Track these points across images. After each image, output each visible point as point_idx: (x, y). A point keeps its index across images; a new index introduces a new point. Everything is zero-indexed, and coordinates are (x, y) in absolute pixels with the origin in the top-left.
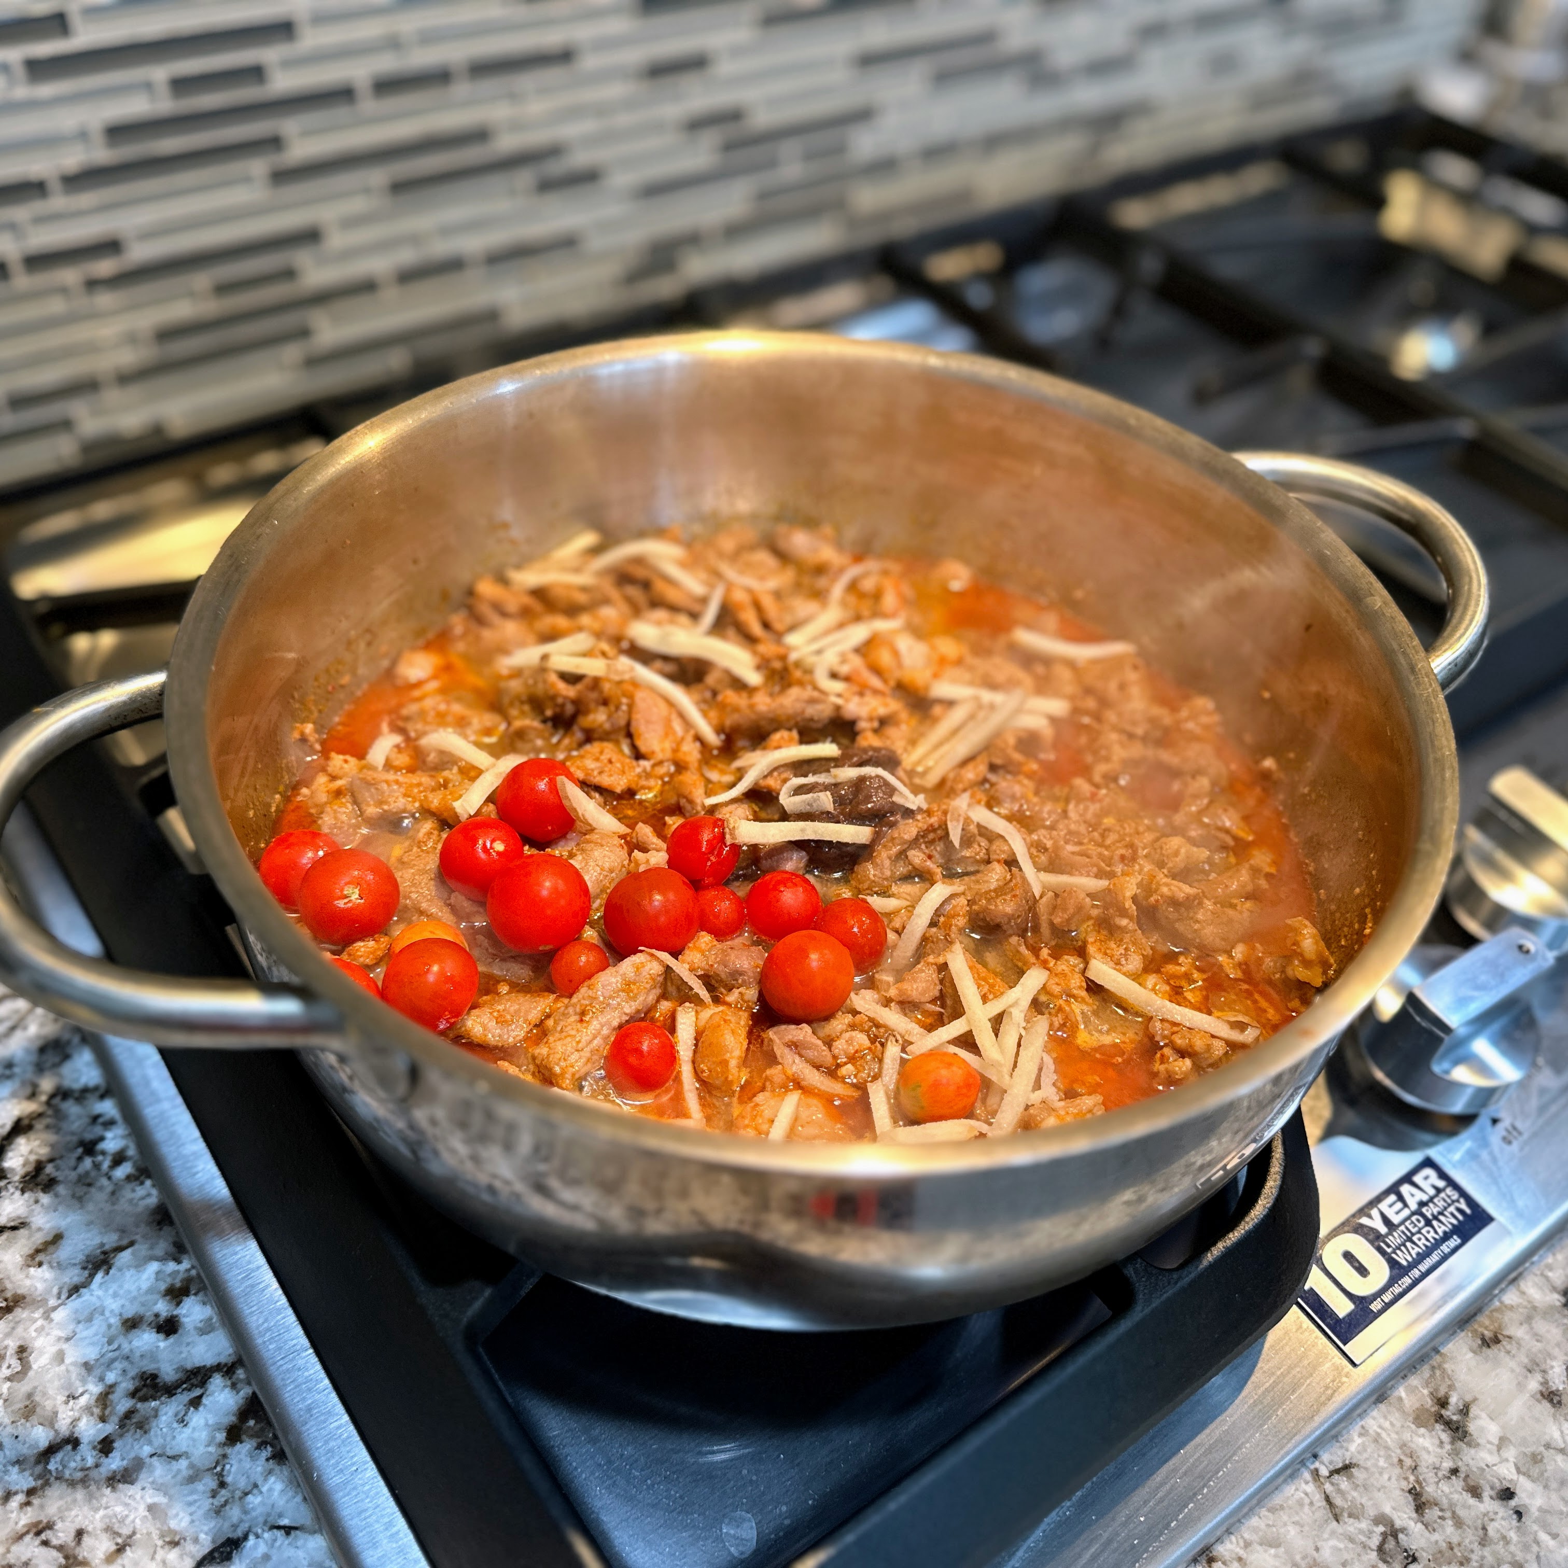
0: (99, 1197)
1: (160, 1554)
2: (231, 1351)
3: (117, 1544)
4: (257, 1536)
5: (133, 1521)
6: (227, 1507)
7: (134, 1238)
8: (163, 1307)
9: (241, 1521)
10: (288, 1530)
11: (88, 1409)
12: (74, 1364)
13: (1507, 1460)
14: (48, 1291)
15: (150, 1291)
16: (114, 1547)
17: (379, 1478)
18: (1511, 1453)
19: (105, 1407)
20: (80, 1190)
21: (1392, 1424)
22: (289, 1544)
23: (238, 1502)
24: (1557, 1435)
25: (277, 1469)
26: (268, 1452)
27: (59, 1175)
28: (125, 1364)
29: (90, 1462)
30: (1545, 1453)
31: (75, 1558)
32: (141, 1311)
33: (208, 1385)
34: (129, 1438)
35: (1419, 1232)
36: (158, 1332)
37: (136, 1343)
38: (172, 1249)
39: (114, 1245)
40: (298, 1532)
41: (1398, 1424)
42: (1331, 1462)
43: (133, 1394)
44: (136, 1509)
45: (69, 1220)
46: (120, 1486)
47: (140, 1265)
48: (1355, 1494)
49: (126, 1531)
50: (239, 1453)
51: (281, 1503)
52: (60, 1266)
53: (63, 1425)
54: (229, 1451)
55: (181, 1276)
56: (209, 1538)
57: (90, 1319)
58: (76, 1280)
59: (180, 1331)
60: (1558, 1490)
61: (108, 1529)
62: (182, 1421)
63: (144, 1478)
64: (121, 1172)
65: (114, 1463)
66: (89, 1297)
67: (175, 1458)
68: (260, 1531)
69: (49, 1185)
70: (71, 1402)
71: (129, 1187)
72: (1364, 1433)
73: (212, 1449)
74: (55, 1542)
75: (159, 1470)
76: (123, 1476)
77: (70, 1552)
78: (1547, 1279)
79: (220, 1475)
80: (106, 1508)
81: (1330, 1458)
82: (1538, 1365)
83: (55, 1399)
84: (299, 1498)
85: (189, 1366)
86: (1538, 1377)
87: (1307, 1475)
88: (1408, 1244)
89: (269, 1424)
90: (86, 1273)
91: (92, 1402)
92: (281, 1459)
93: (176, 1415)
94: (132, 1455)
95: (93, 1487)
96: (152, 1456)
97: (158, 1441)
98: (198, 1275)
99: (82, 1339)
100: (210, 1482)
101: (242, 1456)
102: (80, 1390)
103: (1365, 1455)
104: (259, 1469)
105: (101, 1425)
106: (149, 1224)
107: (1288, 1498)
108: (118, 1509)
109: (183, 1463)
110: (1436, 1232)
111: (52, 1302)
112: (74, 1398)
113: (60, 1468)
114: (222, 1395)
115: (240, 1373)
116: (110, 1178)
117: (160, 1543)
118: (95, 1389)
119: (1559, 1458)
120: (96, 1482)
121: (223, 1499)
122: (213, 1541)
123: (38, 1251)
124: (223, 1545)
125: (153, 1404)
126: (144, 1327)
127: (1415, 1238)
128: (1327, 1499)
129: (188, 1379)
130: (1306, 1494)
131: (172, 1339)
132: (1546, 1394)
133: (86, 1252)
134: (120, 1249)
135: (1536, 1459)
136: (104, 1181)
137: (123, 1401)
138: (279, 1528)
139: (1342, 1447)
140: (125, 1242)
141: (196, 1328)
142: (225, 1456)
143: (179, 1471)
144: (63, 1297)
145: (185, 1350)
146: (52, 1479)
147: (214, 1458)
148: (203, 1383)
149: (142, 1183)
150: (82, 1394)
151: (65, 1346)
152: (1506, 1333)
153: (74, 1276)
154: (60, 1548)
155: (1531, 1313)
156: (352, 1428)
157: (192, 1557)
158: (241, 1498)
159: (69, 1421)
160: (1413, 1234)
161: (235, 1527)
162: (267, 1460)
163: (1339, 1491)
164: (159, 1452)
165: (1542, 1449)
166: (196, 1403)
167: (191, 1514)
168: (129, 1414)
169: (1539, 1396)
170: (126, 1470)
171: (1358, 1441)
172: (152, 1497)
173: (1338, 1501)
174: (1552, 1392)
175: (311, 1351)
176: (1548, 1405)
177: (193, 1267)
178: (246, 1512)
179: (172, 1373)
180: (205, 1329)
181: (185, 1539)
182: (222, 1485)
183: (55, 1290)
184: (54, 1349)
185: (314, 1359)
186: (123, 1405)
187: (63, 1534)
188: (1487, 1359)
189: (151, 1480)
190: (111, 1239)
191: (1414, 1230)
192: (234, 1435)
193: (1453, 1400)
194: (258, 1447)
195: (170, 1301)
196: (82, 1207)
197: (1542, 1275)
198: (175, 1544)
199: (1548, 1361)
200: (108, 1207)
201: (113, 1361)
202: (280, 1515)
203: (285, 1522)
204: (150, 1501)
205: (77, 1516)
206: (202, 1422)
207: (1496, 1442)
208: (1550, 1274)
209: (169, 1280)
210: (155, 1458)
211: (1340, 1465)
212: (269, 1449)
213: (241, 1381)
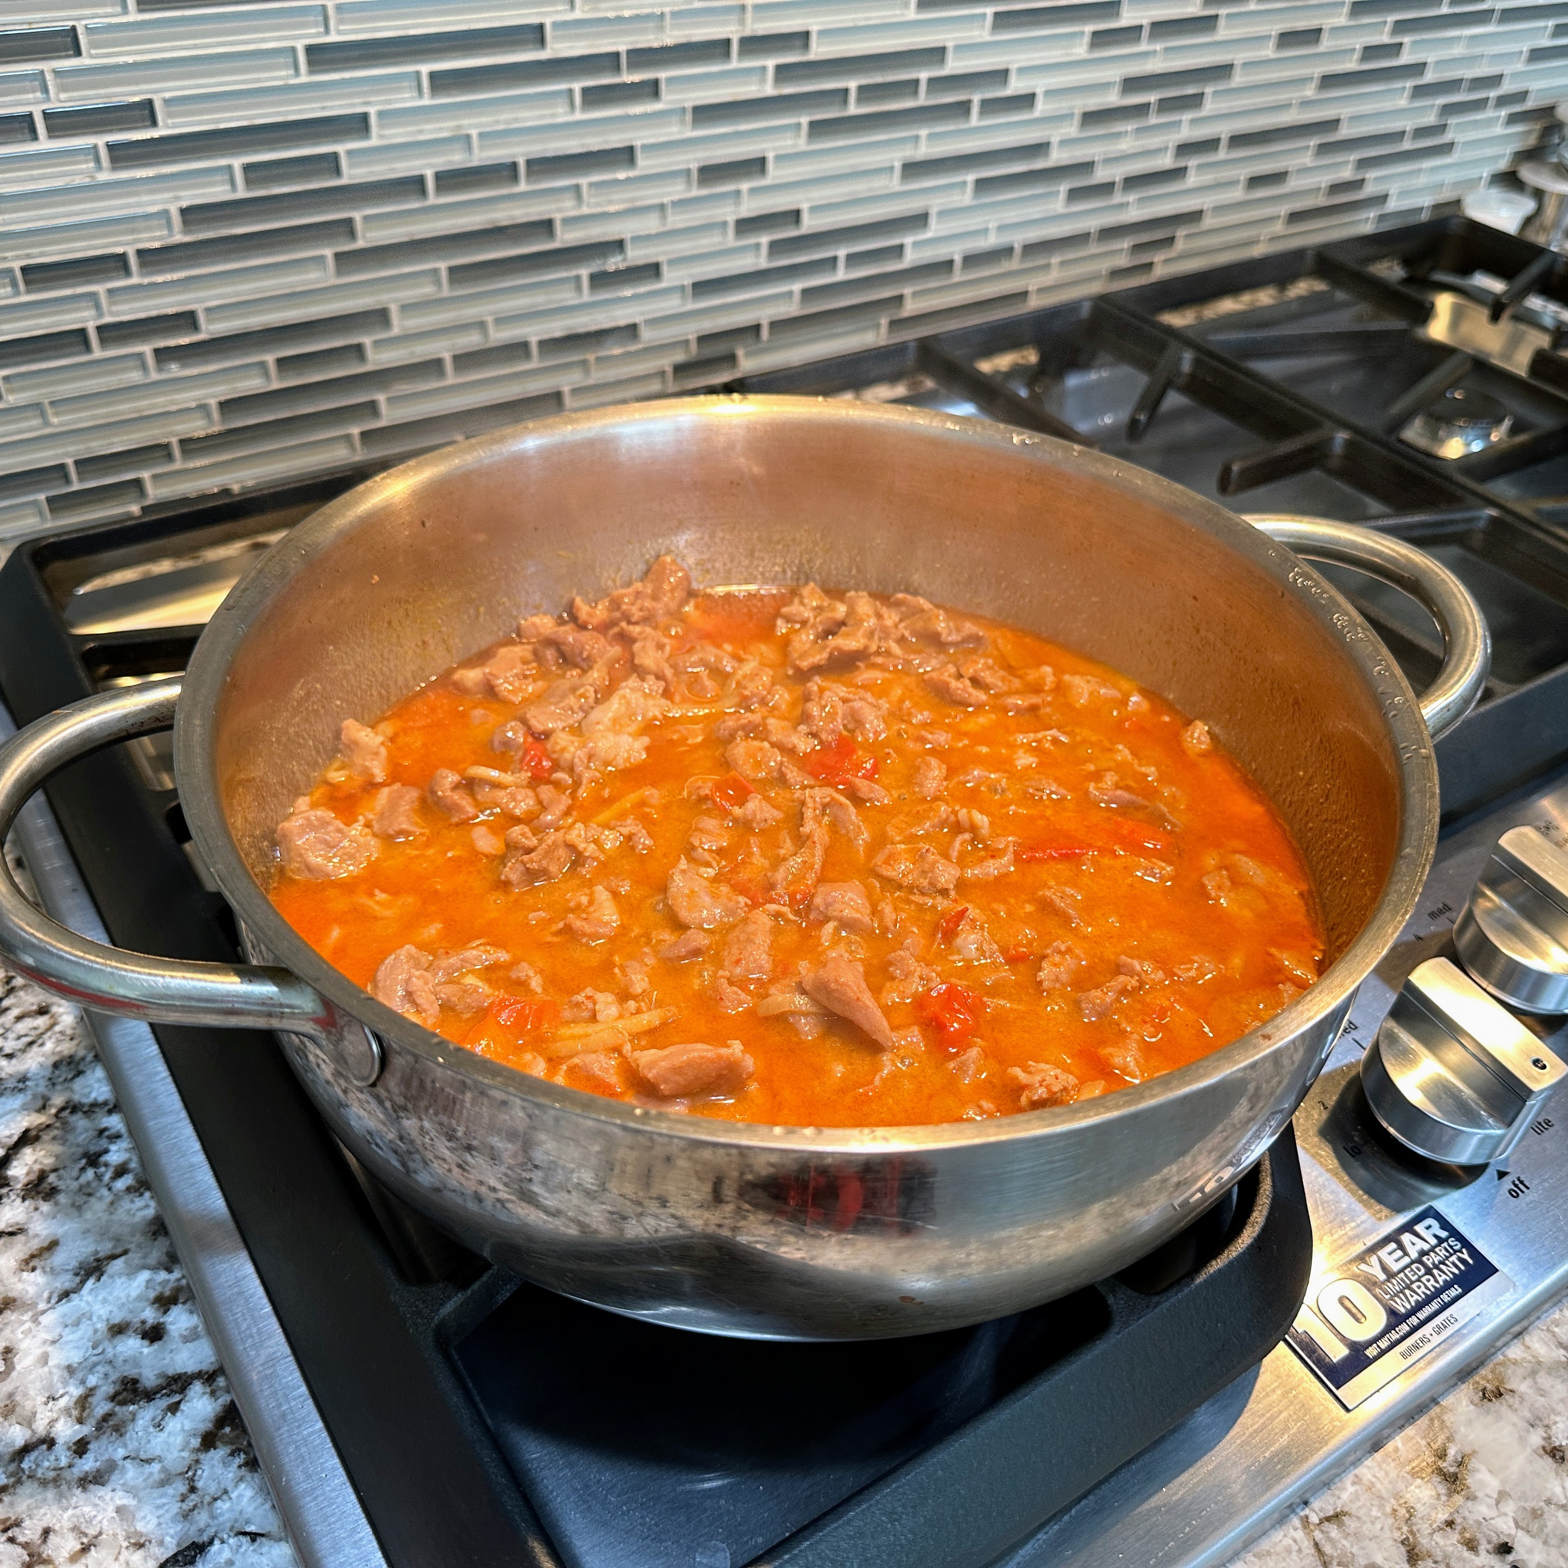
0: (97, 1208)
1: (125, 1554)
2: (213, 1359)
3: (82, 1544)
4: (223, 1542)
5: (101, 1522)
6: (196, 1512)
7: (127, 1246)
8: (150, 1315)
9: (208, 1526)
10: (254, 1537)
11: (67, 1411)
12: (58, 1366)
13: (1506, 1515)
14: (39, 1295)
15: (139, 1298)
16: (79, 1547)
17: (348, 1484)
18: (1510, 1507)
19: (83, 1409)
20: (80, 1199)
21: (1387, 1474)
22: (254, 1550)
23: (206, 1507)
24: (1558, 1490)
25: (248, 1476)
26: (241, 1459)
27: (61, 1185)
28: (108, 1368)
29: (64, 1462)
30: (1546, 1508)
31: (40, 1555)
32: (129, 1317)
33: (187, 1391)
34: (104, 1439)
35: (1419, 1280)
36: (143, 1338)
37: (120, 1348)
38: (165, 1259)
39: (109, 1253)
40: (263, 1539)
41: (1393, 1474)
42: (1321, 1510)
43: (112, 1398)
44: (104, 1510)
45: (66, 1227)
46: (91, 1486)
47: (131, 1273)
48: (1345, 1542)
49: (92, 1532)
50: (212, 1459)
51: (250, 1509)
52: (53, 1272)
53: (40, 1427)
54: (202, 1456)
55: (171, 1285)
56: (175, 1542)
57: (77, 1323)
58: (68, 1285)
59: (165, 1338)
60: (1559, 1547)
61: (75, 1529)
62: (159, 1426)
63: (116, 1479)
64: (121, 1184)
65: (88, 1464)
66: (77, 1302)
67: (148, 1461)
68: (225, 1536)
69: (51, 1193)
70: (51, 1403)
71: (128, 1198)
72: (1357, 1481)
73: (185, 1454)
74: (21, 1539)
75: (131, 1472)
76: (95, 1477)
77: (35, 1549)
78: (1554, 1334)
79: (192, 1480)
80: (75, 1508)
81: (1320, 1506)
82: (1541, 1420)
83: (35, 1400)
84: (268, 1506)
85: (171, 1372)
86: (1541, 1432)
87: (1296, 1521)
88: (1407, 1292)
89: (245, 1431)
90: (78, 1279)
91: (72, 1404)
92: (253, 1466)
93: (153, 1420)
94: (106, 1457)
95: (64, 1487)
96: (125, 1458)
97: (132, 1445)
98: (188, 1284)
99: (68, 1342)
100: (183, 1488)
101: (215, 1462)
102: (61, 1392)
103: (1359, 1504)
104: (231, 1475)
105: (77, 1427)
106: (144, 1234)
107: (1276, 1544)
108: (87, 1509)
109: (156, 1467)
110: (1437, 1281)
111: (42, 1306)
112: (54, 1399)
113: (34, 1467)
114: (201, 1402)
115: (221, 1381)
116: (110, 1189)
117: (125, 1544)
118: (76, 1391)
119: (1560, 1514)
120: (69, 1483)
121: (192, 1504)
122: (178, 1545)
123: (33, 1256)
124: (188, 1548)
125: (131, 1408)
126: (130, 1332)
127: (1414, 1286)
128: (1316, 1545)
129: (169, 1385)
130: (1295, 1541)
131: (156, 1346)
132: (1548, 1449)
133: (80, 1259)
134: (114, 1257)
135: (1536, 1514)
136: (105, 1192)
137: (102, 1404)
138: (245, 1534)
139: (1334, 1495)
140: (119, 1250)
141: (181, 1336)
142: (197, 1461)
143: (151, 1474)
144: (53, 1301)
145: (168, 1356)
146: (24, 1477)
147: (186, 1463)
148: (183, 1390)
149: (141, 1195)
150: (62, 1396)
151: (50, 1349)
152: (1508, 1387)
153: (66, 1281)
154: (25, 1546)
155: (1535, 1369)
156: (325, 1434)
157: (156, 1559)
158: (210, 1504)
159: (47, 1421)
160: (1412, 1282)
161: (201, 1531)
162: (240, 1467)
163: (1329, 1539)
164: (133, 1455)
165: (1542, 1504)
166: (174, 1408)
167: (158, 1517)
168: (106, 1418)
169: (1542, 1452)
170: (98, 1471)
171: (1351, 1489)
172: (122, 1499)
173: (1328, 1549)
174: (1555, 1448)
175: (291, 1358)
176: (1550, 1460)
177: (183, 1277)
178: (213, 1517)
179: (153, 1378)
180: (191, 1337)
181: (150, 1542)
182: (193, 1490)
183: (46, 1295)
184: (39, 1352)
185: (293, 1366)
186: (101, 1408)
187: (29, 1532)
188: (1488, 1412)
189: (121, 1482)
190: (106, 1248)
191: (1413, 1278)
192: (208, 1441)
193: (1452, 1452)
194: (232, 1454)
195: (158, 1309)
196: (80, 1216)
197: (1548, 1330)
198: (141, 1546)
199: (1552, 1417)
200: (105, 1217)
201: (95, 1365)
202: (248, 1522)
203: (252, 1528)
204: (119, 1502)
205: (45, 1514)
206: (179, 1426)
207: (1495, 1496)
208: (1556, 1330)
209: (159, 1289)
210: (128, 1460)
211: (1331, 1513)
212: (243, 1456)
213: (220, 1388)
